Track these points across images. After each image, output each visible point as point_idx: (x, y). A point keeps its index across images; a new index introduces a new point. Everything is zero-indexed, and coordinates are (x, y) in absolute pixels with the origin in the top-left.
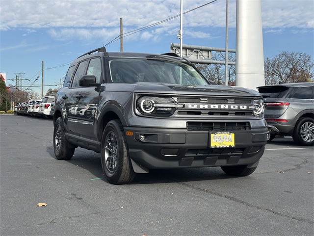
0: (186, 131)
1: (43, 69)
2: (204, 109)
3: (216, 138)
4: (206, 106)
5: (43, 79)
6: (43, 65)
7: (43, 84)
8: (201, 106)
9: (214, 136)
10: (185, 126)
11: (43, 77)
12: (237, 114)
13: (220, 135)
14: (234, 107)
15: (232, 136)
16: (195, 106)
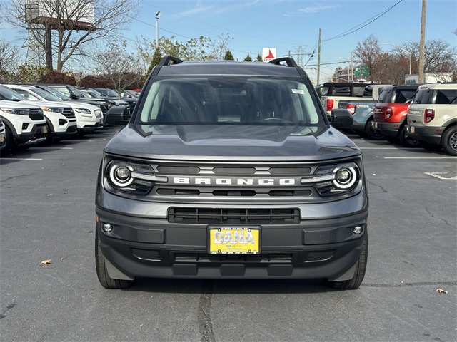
0: (166, 222)
1: (320, 41)
2: (203, 186)
3: (222, 237)
4: (207, 181)
5: (319, 56)
6: (320, 35)
7: (319, 63)
8: (198, 181)
9: (217, 235)
10: (165, 214)
11: (319, 52)
12: (272, 193)
13: (228, 232)
14: (265, 182)
15: (254, 235)
16: (186, 181)
